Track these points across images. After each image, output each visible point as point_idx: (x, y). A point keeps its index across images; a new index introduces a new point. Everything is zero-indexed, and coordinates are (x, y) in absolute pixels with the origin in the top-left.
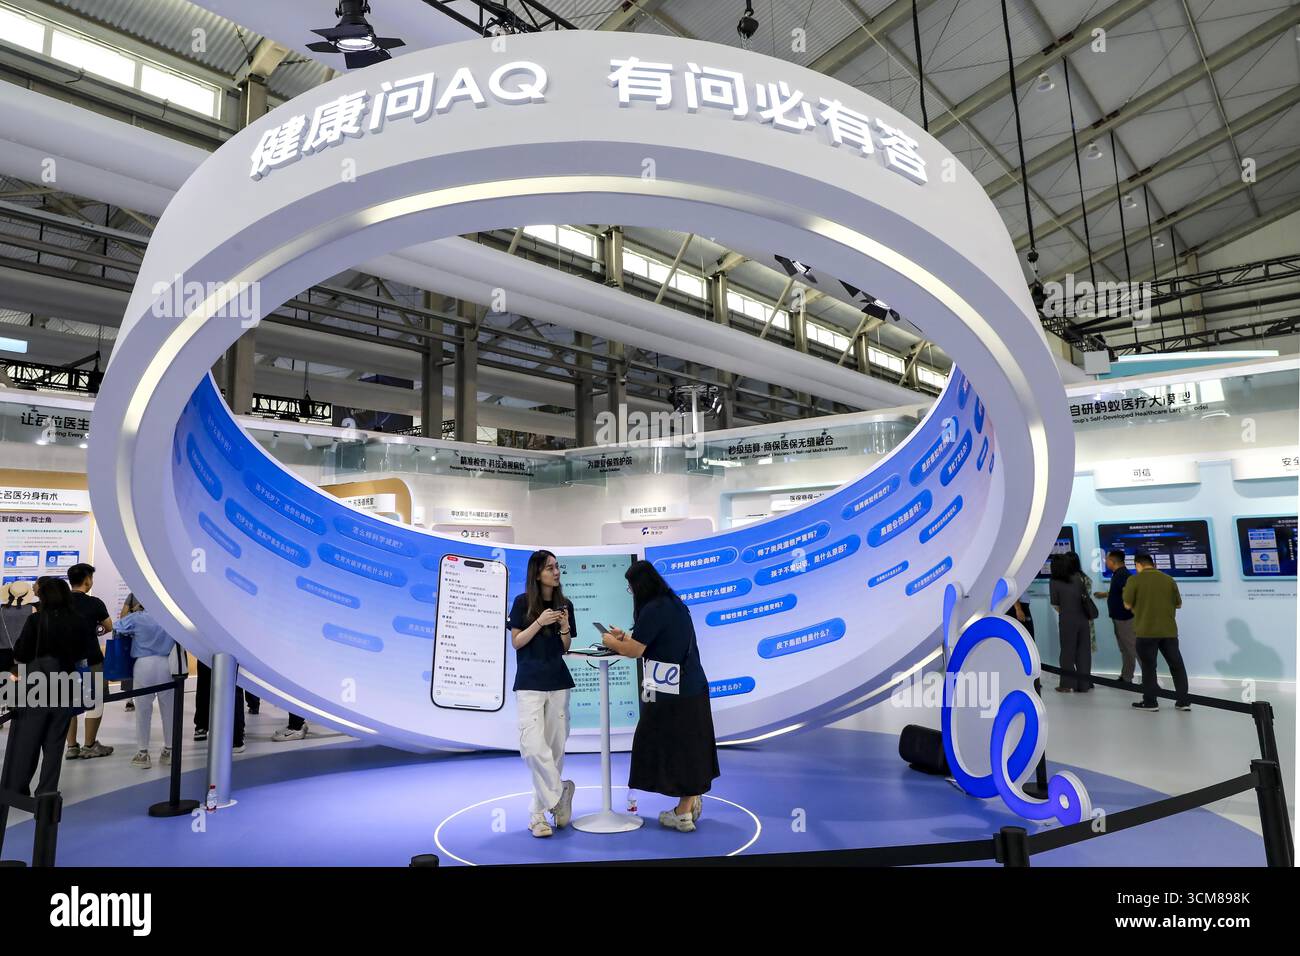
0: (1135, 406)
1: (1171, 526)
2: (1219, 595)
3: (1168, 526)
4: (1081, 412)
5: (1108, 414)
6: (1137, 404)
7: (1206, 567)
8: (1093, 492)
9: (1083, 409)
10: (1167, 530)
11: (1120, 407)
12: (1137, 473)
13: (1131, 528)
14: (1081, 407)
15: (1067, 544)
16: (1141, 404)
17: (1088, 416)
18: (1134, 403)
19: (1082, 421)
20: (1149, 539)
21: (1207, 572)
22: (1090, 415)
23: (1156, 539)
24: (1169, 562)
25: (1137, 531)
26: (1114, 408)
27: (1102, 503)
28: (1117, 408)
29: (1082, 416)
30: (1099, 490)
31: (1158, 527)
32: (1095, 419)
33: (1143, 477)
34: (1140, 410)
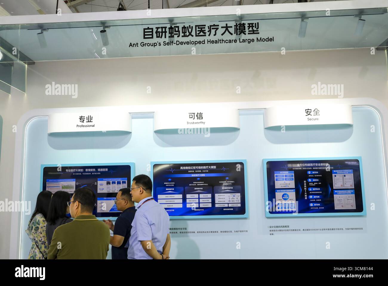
0: (208, 34)
1: (215, 167)
2: (247, 231)
3: (212, 167)
4: (155, 35)
5: (181, 39)
6: (210, 31)
7: (239, 205)
8: (152, 134)
9: (157, 32)
10: (211, 171)
11: (193, 33)
12: (192, 115)
13: (181, 168)
14: (155, 30)
15: (124, 182)
16: (213, 31)
17: (161, 40)
18: (207, 29)
19: (154, 45)
20: (195, 179)
21: (241, 210)
22: (163, 39)
23: (202, 179)
24: (210, 200)
25: (186, 172)
26: (187, 34)
27: (158, 144)
28: (190, 34)
29: (155, 40)
30: (157, 132)
31: (204, 167)
32: (168, 44)
33: (196, 120)
34: (212, 38)
